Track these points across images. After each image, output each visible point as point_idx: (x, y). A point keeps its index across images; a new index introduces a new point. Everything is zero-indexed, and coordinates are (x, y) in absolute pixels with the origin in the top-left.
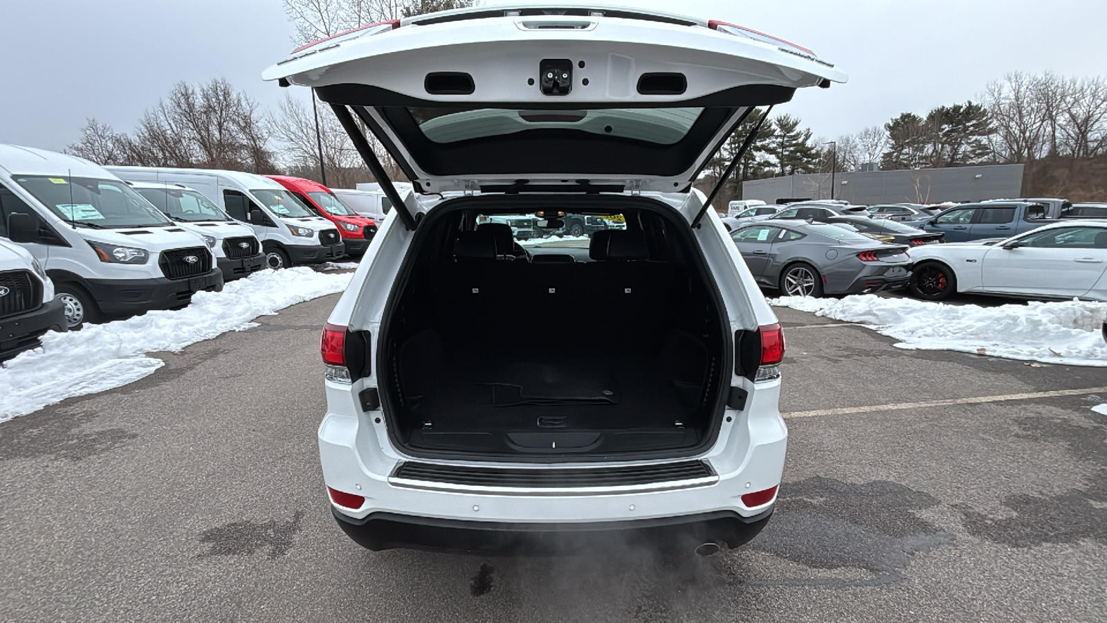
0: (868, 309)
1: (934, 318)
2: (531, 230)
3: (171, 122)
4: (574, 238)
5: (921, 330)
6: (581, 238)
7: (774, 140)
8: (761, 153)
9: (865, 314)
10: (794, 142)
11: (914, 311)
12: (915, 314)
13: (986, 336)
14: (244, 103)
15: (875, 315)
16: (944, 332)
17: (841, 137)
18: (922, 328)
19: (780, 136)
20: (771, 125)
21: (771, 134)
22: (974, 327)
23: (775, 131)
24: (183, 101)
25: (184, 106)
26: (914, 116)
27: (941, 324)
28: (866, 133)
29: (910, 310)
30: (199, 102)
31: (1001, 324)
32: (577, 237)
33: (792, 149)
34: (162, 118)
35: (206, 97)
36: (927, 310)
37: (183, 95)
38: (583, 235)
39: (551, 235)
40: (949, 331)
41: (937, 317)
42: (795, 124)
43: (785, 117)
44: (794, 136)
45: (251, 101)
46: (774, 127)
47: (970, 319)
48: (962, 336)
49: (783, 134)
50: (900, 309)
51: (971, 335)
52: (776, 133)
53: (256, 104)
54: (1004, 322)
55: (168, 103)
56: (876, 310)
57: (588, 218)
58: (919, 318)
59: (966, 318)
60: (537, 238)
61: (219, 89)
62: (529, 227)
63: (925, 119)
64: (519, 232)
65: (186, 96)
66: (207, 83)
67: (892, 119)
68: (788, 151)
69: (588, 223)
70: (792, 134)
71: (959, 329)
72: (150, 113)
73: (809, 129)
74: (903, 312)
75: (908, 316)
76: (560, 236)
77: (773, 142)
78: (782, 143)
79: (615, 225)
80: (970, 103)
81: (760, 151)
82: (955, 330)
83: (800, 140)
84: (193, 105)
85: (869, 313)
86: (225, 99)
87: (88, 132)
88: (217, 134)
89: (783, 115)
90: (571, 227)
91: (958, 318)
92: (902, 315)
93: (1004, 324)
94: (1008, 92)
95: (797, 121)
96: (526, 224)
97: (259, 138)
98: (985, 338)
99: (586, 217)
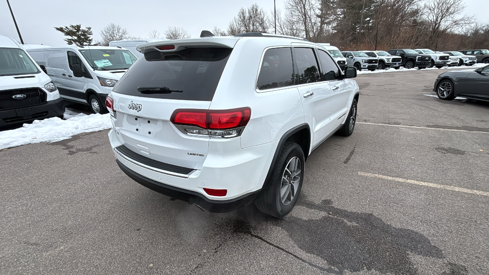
2: (378, 64)
3: (237, 24)
14: (262, 13)
24: (242, 16)
25: (242, 18)
30: (247, 15)
32: (408, 68)
34: (235, 23)
35: (249, 12)
37: (242, 13)
38: (414, 68)
45: (264, 12)
53: (266, 13)
55: (237, 17)
60: (381, 69)
61: (254, 8)
62: (376, 63)
64: (368, 66)
65: (243, 13)
66: (250, 7)
72: (231, 22)
76: (397, 68)
84: (245, 17)
86: (256, 12)
87: (214, 32)
88: (252, 27)
90: (405, 63)
96: (375, 61)
97: (266, 28)
99: (417, 57)
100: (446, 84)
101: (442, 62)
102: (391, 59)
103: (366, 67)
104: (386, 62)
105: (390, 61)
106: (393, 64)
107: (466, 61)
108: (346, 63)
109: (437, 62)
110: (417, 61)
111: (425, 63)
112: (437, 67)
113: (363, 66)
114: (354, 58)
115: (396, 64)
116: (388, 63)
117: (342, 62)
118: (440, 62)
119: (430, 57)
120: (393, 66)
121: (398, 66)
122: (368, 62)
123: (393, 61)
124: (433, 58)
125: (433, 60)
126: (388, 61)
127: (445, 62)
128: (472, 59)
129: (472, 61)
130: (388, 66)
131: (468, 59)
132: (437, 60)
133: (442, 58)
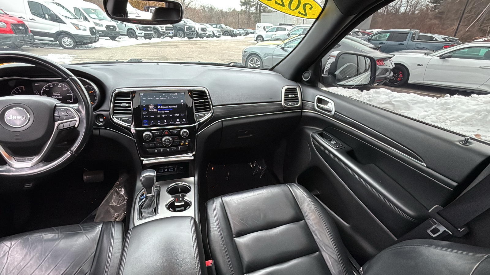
0: (388, 100)
1: (433, 108)
2: (152, 32)
4: (180, 39)
5: (427, 117)
6: (184, 39)
9: (386, 103)
11: (418, 102)
12: (419, 105)
13: (471, 123)
15: (393, 105)
16: (443, 120)
18: (428, 116)
22: (463, 116)
27: (440, 114)
29: (416, 101)
31: (481, 115)
36: (428, 103)
38: (185, 37)
39: (166, 37)
40: (447, 119)
41: (436, 108)
47: (459, 110)
48: (457, 123)
50: (410, 101)
51: (463, 122)
54: (483, 113)
56: (394, 101)
57: (187, 28)
58: (423, 108)
59: (456, 109)
62: (151, 31)
64: (145, 34)
69: (187, 30)
71: (454, 117)
74: (412, 103)
75: (414, 106)
76: (171, 37)
82: (451, 118)
85: (389, 103)
90: (177, 33)
91: (450, 109)
92: (411, 105)
93: (483, 115)
96: (149, 29)
98: (471, 124)
99: (185, 27)
100: (254, 59)
101: (203, 33)
103: (143, 35)
105: (163, 30)
108: (118, 30)
111: (192, 33)
112: (200, 37)
113: (139, 34)
115: (170, 33)
116: (162, 32)
117: (112, 27)
118: (201, 33)
119: (195, 28)
120: (168, 34)
121: (171, 35)
122: (142, 29)
123: (166, 30)
124: (197, 29)
125: (196, 31)
126: (162, 29)
127: (204, 33)
128: (218, 32)
129: (219, 34)
130: (163, 35)
131: (217, 32)
132: (200, 31)
133: (203, 29)
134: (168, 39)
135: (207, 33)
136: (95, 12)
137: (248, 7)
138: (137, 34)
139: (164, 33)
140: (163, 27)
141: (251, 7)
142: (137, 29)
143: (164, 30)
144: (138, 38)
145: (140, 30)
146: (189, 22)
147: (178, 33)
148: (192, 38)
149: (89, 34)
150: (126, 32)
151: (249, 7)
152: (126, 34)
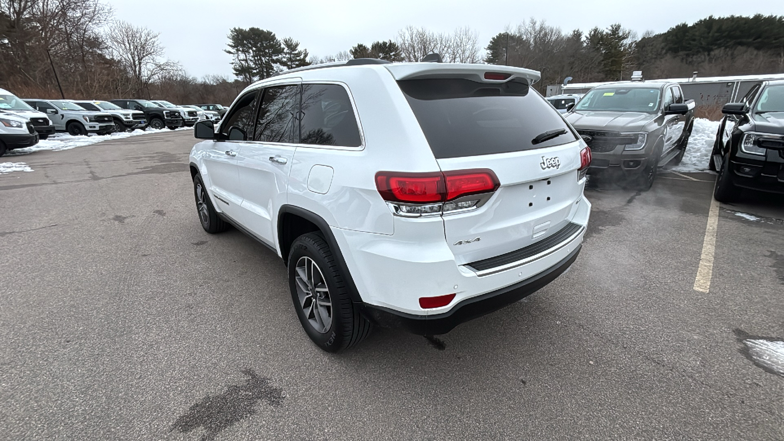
2: (113, 124)
7: (284, 55)
8: (277, 65)
10: (298, 58)
17: (327, 57)
19: (288, 53)
20: (280, 45)
21: (281, 51)
23: (284, 49)
26: (364, 46)
28: (341, 55)
33: (297, 63)
38: (164, 128)
39: (135, 129)
42: (297, 45)
43: (289, 40)
44: (297, 54)
46: (283, 46)
49: (289, 52)
52: (285, 51)
57: (166, 113)
62: (110, 121)
63: (370, 49)
64: (100, 127)
67: (353, 47)
68: (295, 64)
69: (167, 116)
70: (296, 52)
73: (306, 50)
76: (143, 129)
77: (284, 57)
78: (290, 58)
79: (191, 118)
80: (390, 41)
81: (276, 63)
83: (302, 57)
89: (288, 38)
94: (408, 37)
95: (297, 43)
96: (106, 119)
99: (164, 112)
101: (192, 119)
102: (131, 115)
103: (97, 128)
104: (125, 120)
105: (129, 118)
106: (136, 122)
107: (211, 118)
108: (51, 123)
109: (187, 119)
110: (166, 118)
111: (177, 120)
112: (187, 126)
113: (91, 127)
114: (59, 114)
115: (140, 123)
116: (127, 122)
117: (41, 121)
118: (190, 119)
119: (179, 113)
120: (137, 125)
121: (144, 125)
122: (94, 120)
123: (134, 118)
124: (182, 114)
125: (182, 117)
126: (127, 118)
127: (195, 119)
128: (214, 115)
129: (216, 118)
130: (130, 126)
131: (212, 115)
132: (187, 117)
133: (191, 113)
134: (138, 132)
135: (198, 119)
136: (5, 99)
137: (248, 76)
138: (87, 128)
139: (131, 123)
140: (129, 115)
141: (253, 76)
142: (87, 121)
143: (131, 119)
144: (89, 134)
145: (91, 121)
146: (167, 105)
147: (152, 122)
148: (177, 127)
149: (27, 132)
150: (65, 126)
151: (250, 77)
152: (65, 129)
